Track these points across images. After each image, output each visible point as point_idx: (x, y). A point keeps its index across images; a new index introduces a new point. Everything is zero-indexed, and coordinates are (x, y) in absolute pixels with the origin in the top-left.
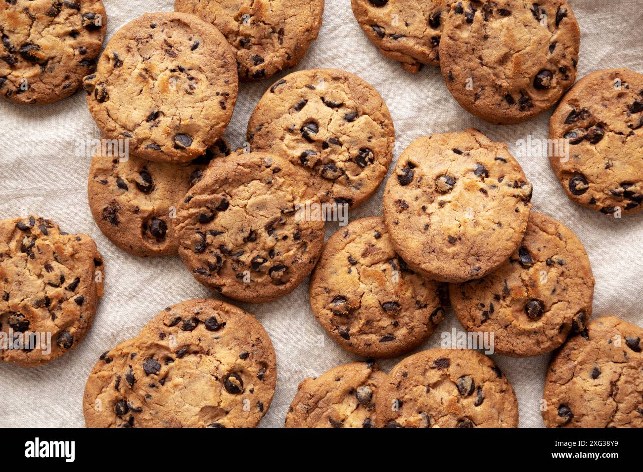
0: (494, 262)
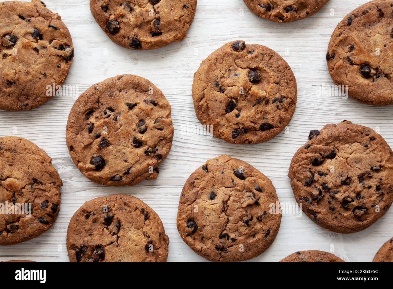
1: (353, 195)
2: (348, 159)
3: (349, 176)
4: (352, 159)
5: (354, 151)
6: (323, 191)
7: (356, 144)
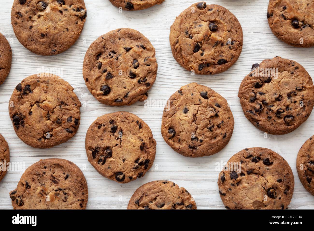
0: (63, 48)
1: (284, 107)
2: (280, 83)
3: (281, 94)
4: (282, 83)
5: (284, 77)
6: (263, 105)
7: (285, 72)
